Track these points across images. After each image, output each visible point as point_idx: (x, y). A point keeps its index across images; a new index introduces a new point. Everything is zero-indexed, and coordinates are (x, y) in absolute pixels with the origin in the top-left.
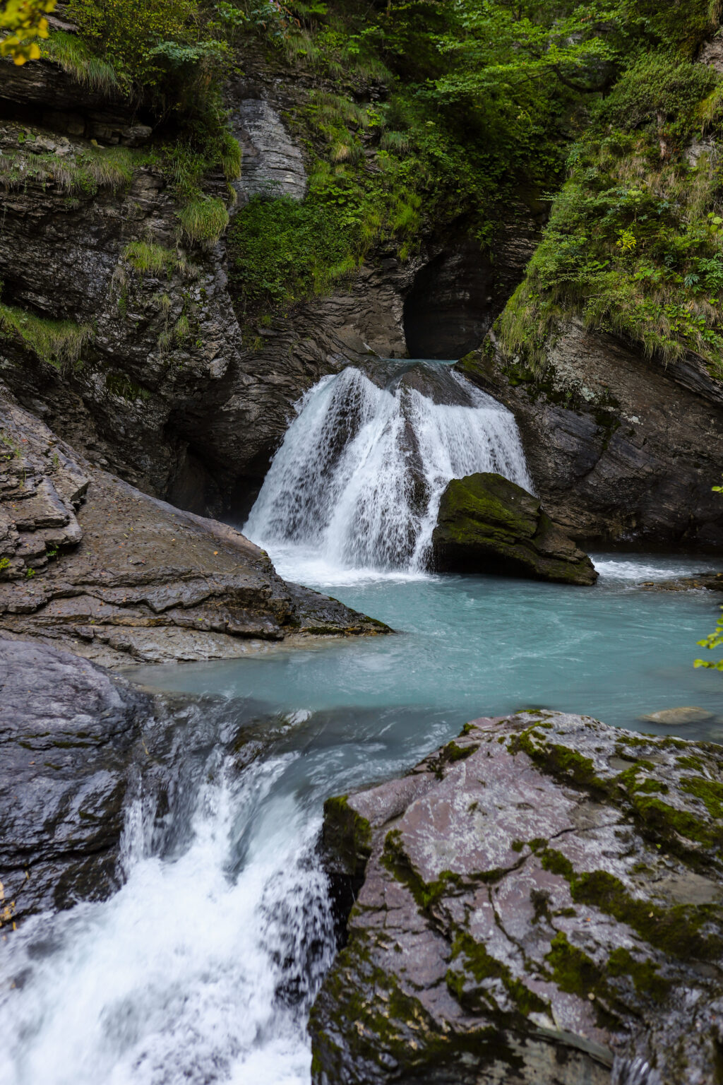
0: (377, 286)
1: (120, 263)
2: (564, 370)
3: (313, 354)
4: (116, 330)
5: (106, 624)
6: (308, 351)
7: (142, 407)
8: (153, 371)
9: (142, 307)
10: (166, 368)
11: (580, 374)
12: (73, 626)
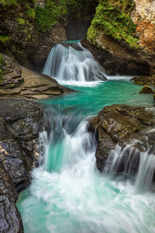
0: (61, 27)
1: (16, 23)
2: (99, 43)
3: (51, 41)
4: (17, 37)
5: (32, 95)
6: (50, 41)
7: (23, 53)
8: (24, 46)
9: (21, 32)
10: (27, 45)
11: (102, 44)
12: (26, 96)
